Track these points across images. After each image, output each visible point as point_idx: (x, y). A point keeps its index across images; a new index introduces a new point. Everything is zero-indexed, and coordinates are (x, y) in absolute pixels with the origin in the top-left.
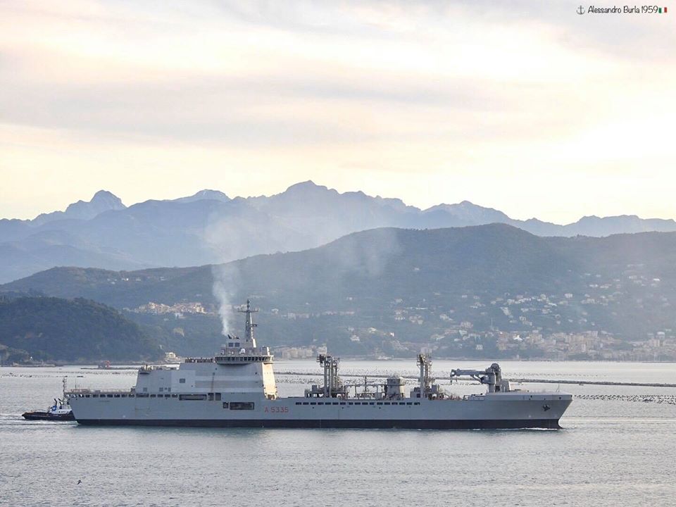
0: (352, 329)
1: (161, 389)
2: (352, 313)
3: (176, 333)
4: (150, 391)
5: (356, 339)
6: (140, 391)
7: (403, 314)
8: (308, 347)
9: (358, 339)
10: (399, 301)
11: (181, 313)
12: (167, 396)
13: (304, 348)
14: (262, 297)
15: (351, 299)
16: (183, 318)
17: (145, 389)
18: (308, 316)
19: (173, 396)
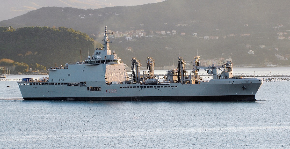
0: (249, 46)
1: (59, 80)
2: (249, 35)
3: (128, 50)
4: (55, 81)
5: (251, 52)
6: (50, 81)
7: (284, 35)
8: (218, 59)
9: (253, 53)
10: (280, 26)
11: (130, 37)
12: (62, 84)
13: (216, 60)
14: (186, 25)
15: (247, 25)
16: (132, 40)
17: (52, 80)
18: (217, 38)
19: (65, 84)
